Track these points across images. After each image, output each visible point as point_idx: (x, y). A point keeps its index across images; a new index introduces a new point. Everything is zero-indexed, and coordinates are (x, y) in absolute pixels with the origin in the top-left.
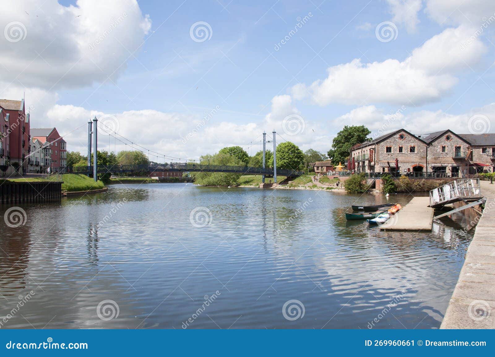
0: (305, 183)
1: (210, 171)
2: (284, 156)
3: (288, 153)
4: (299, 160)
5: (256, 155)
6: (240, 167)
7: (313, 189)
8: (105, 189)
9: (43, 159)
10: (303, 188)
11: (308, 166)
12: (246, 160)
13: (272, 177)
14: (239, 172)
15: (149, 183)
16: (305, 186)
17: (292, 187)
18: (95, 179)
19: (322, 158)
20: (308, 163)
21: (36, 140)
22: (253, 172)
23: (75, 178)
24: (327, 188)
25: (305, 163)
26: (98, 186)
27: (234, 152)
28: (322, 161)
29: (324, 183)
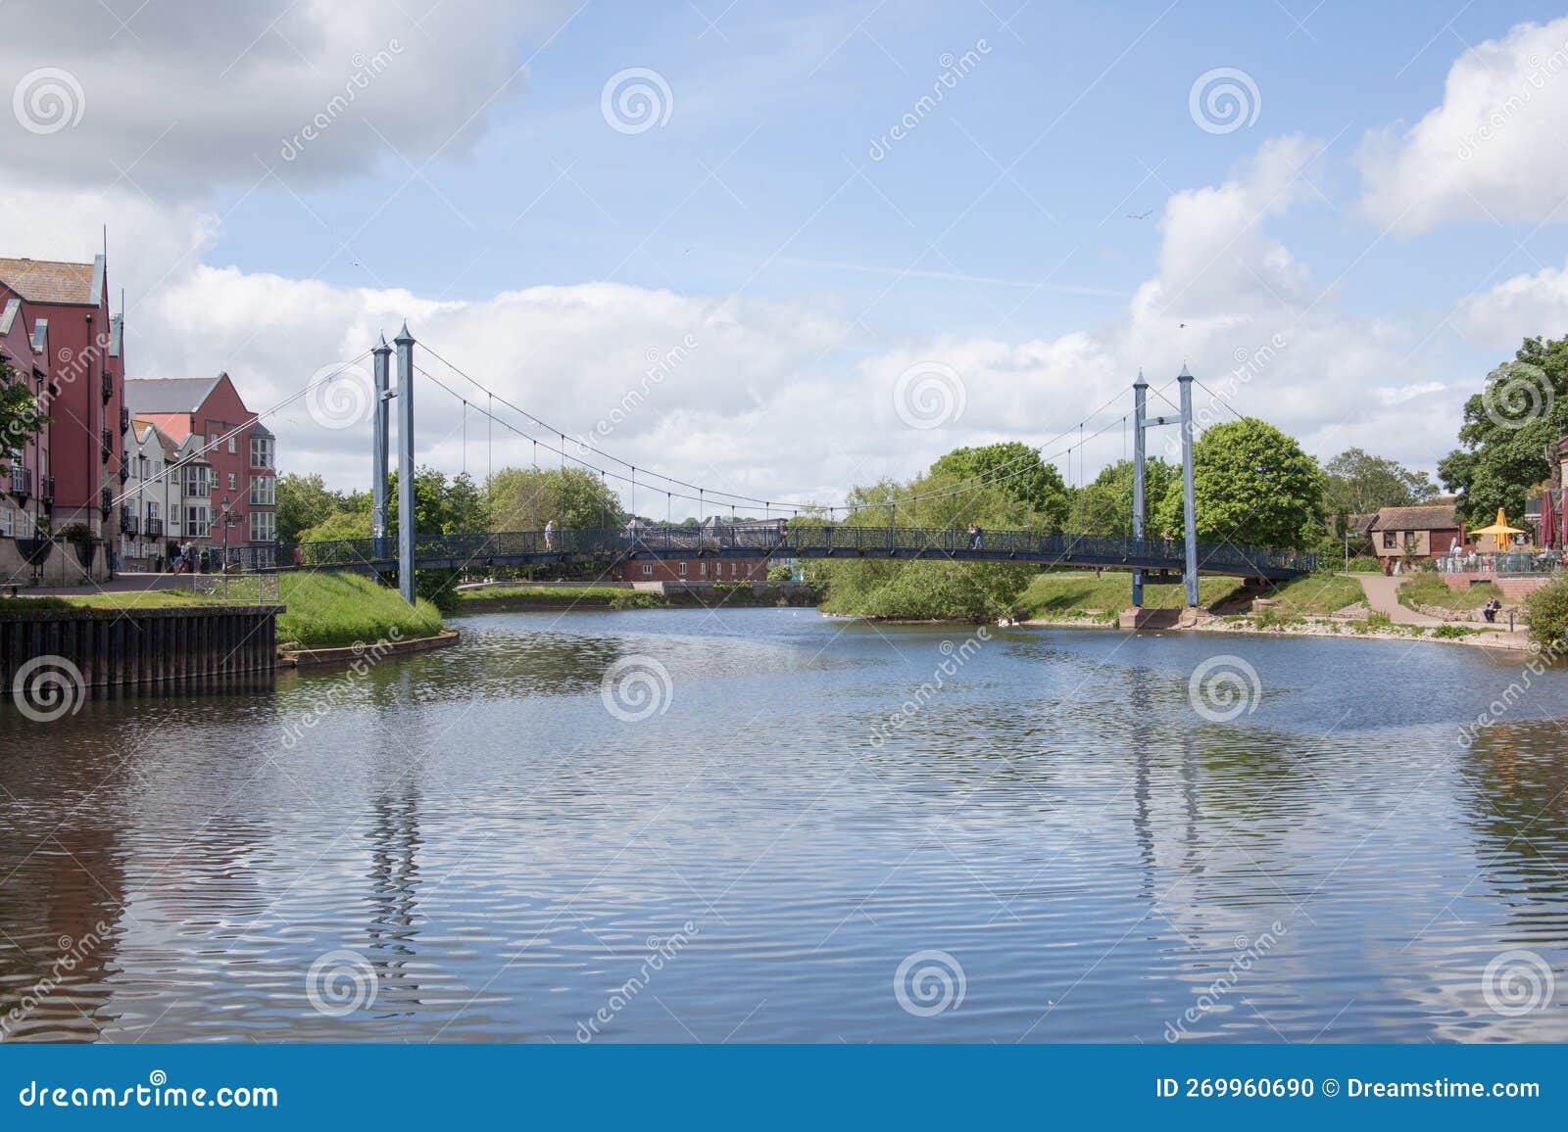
0: (1330, 609)
1: (896, 553)
2: (1228, 486)
3: (1246, 468)
4: (1299, 502)
5: (1099, 482)
6: (1027, 535)
7: (1370, 635)
8: (450, 634)
9: (180, 507)
10: (1321, 631)
11: (1342, 527)
12: (1052, 504)
13: (1177, 580)
14: (1028, 559)
15: (625, 607)
16: (1333, 619)
17: (1270, 627)
18: (407, 592)
19: (1412, 489)
20: (1343, 514)
21: (149, 428)
22: (1087, 556)
23: (326, 589)
24: (1438, 629)
25: (1328, 515)
26: (420, 623)
27: (1003, 474)
28: (1413, 503)
29: (1422, 607)
